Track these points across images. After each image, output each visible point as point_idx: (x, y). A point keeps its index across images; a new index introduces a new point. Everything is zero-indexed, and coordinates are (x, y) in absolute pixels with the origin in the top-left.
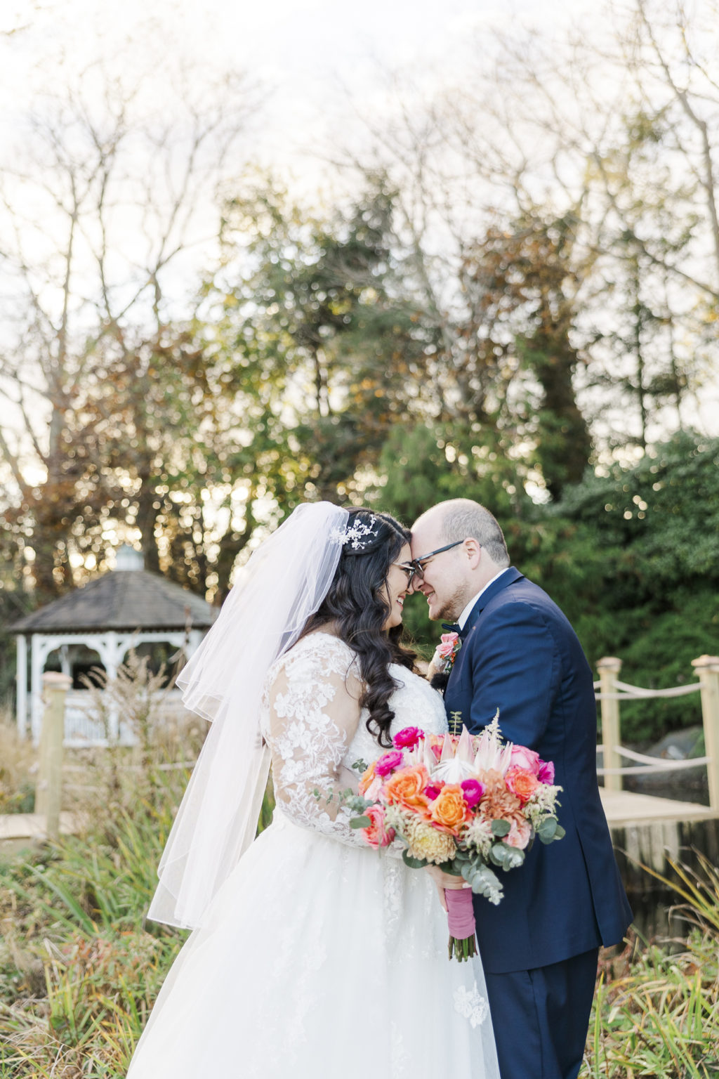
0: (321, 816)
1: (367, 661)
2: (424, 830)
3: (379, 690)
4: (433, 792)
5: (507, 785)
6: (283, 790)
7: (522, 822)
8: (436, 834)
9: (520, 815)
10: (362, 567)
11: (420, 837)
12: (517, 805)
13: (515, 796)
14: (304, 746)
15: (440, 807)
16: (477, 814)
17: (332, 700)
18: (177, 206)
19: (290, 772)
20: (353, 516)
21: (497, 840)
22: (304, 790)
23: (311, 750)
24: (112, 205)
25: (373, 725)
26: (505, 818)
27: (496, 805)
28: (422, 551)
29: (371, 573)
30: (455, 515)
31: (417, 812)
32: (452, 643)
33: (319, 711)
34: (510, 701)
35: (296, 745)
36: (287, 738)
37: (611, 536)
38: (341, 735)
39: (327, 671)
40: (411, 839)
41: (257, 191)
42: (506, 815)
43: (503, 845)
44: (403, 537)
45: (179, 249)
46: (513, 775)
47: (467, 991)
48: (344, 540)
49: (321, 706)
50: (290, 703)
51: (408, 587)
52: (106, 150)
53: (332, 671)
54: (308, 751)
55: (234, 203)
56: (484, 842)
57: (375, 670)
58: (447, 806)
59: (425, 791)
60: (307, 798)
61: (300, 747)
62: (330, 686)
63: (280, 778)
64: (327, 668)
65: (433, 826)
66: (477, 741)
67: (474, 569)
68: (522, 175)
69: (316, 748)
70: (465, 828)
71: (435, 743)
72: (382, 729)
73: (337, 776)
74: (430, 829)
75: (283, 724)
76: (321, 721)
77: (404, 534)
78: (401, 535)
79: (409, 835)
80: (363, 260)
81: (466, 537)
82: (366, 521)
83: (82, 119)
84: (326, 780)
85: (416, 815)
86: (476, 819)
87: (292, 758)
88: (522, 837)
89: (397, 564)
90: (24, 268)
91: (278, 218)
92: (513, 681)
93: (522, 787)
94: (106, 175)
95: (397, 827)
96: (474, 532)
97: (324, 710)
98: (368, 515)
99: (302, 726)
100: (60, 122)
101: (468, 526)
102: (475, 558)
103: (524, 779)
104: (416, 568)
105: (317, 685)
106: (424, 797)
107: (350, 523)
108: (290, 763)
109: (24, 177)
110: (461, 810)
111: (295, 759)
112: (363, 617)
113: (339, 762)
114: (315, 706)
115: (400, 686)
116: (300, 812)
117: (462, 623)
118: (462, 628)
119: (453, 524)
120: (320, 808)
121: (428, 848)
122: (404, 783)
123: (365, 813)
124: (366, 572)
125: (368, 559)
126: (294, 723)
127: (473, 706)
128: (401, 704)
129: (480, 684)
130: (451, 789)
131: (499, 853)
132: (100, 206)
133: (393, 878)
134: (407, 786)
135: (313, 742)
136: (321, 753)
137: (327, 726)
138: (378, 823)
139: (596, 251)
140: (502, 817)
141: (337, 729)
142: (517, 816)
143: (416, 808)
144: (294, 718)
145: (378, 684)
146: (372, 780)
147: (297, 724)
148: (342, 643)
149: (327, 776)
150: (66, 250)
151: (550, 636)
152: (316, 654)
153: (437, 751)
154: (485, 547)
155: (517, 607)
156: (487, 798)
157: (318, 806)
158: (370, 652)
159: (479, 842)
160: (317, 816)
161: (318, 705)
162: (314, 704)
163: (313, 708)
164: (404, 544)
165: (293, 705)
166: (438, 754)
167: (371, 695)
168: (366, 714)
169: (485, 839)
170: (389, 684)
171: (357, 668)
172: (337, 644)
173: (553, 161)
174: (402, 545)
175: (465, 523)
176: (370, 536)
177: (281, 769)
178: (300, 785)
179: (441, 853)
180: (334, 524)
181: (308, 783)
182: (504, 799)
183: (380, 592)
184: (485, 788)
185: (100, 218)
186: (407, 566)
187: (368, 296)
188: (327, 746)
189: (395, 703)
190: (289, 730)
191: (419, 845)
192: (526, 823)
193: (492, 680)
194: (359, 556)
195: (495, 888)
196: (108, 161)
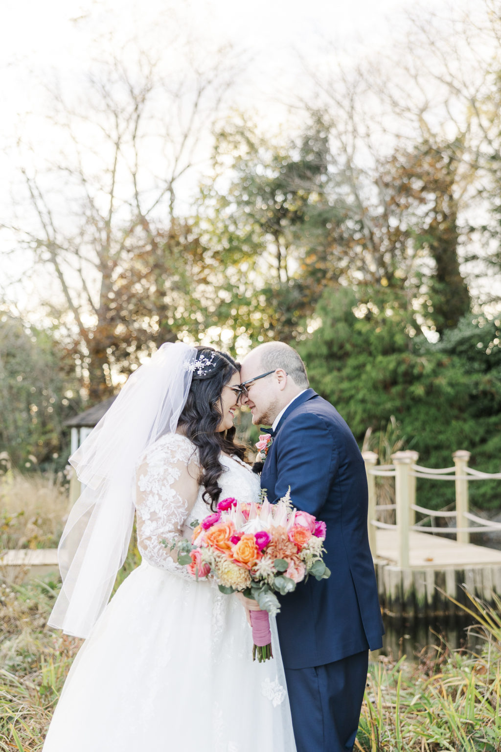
0: (167, 559)
1: (203, 453)
2: (228, 565)
3: (211, 473)
4: (236, 540)
5: (289, 536)
6: (143, 541)
7: (297, 563)
8: (237, 568)
9: (296, 557)
10: (203, 388)
11: (226, 570)
12: (295, 550)
13: (293, 544)
14: (157, 511)
15: (240, 549)
16: (265, 555)
17: (177, 479)
18: (186, 136)
19: (147, 530)
20: (200, 352)
21: (279, 574)
22: (157, 541)
23: (162, 514)
24: (142, 137)
25: (207, 496)
26: (285, 559)
27: (280, 550)
28: (247, 378)
29: (210, 392)
30: (270, 353)
31: (224, 553)
32: (266, 441)
33: (168, 487)
34: (300, 481)
35: (152, 510)
36: (146, 506)
37: (476, 365)
38: (184, 503)
39: (174, 459)
40: (220, 572)
41: (237, 127)
42: (287, 557)
43: (283, 577)
44: (234, 367)
45: (188, 166)
46: (293, 530)
47: (271, 682)
48: (192, 368)
49: (170, 484)
50: (148, 481)
51: (237, 402)
52: (139, 99)
53: (179, 459)
54: (160, 515)
55: (223, 135)
56: (268, 575)
57: (209, 459)
58: (244, 549)
59: (231, 539)
60: (158, 547)
61: (154, 512)
62: (176, 469)
63: (141, 533)
64: (175, 457)
65: (233, 563)
66: (275, 508)
67: (282, 390)
68: (424, 113)
69: (165, 512)
70: (256, 564)
71: (244, 509)
72: (213, 500)
73: (181, 532)
74: (233, 564)
75: (144, 496)
76: (170, 494)
77: (235, 366)
78: (233, 366)
79: (219, 569)
80: (309, 173)
81: (277, 368)
82: (208, 356)
83: (124, 78)
84: (172, 534)
85: (223, 555)
86: (263, 558)
87: (149, 519)
88: (298, 573)
89: (229, 386)
90: (84, 180)
91: (251, 145)
92: (304, 467)
93: (299, 538)
94: (139, 116)
95: (210, 564)
96: (283, 364)
97: (172, 486)
98: (210, 352)
99: (157, 497)
100: (109, 80)
101: (279, 360)
102: (283, 383)
103: (301, 533)
104: (242, 390)
105: (167, 469)
106: (230, 543)
107: (198, 358)
108: (148, 523)
109: (85, 118)
110: (254, 552)
111: (151, 520)
112: (203, 422)
113: (182, 522)
114: (166, 484)
115: (226, 470)
116: (153, 557)
117: (274, 428)
118: (274, 430)
119: (269, 359)
120: (166, 554)
121: (231, 578)
122: (217, 533)
123: (191, 554)
124: (207, 392)
125: (208, 382)
126: (151, 495)
127: (277, 485)
128: (227, 483)
129: (281, 469)
130: (248, 538)
131: (278, 582)
132: (134, 137)
133: (219, 603)
134: (220, 535)
135: (164, 508)
136: (169, 516)
137: (174, 497)
138: (198, 561)
139: (475, 166)
140: (283, 558)
141: (180, 499)
142: (295, 558)
143: (224, 550)
144: (151, 492)
145: (211, 469)
146: (200, 533)
147: (153, 496)
148: (188, 440)
149: (172, 532)
150: (111, 168)
151: (331, 436)
152: (168, 448)
153: (246, 514)
154: (291, 375)
155: (308, 417)
156: (272, 544)
157: (165, 552)
158: (206, 446)
159: (265, 575)
160: (165, 559)
161: (168, 482)
162: (165, 482)
163: (164, 485)
164: (235, 372)
165: (151, 483)
166: (247, 516)
167: (206, 476)
168: (203, 489)
169: (269, 573)
170: (218, 468)
171: (196, 457)
172: (183, 441)
173: (446, 103)
174: (233, 374)
175: (277, 358)
176: (210, 366)
177: (142, 526)
178: (154, 538)
179: (241, 582)
180: (186, 358)
181: (159, 536)
182: (287, 546)
183: (216, 405)
184: (271, 537)
185: (134, 146)
186: (237, 388)
187: (313, 198)
188: (174, 511)
189: (222, 482)
190: (148, 500)
191: (225, 576)
192: (302, 563)
193: (289, 467)
194: (201, 380)
195: (274, 605)
196: (140, 106)
